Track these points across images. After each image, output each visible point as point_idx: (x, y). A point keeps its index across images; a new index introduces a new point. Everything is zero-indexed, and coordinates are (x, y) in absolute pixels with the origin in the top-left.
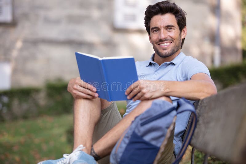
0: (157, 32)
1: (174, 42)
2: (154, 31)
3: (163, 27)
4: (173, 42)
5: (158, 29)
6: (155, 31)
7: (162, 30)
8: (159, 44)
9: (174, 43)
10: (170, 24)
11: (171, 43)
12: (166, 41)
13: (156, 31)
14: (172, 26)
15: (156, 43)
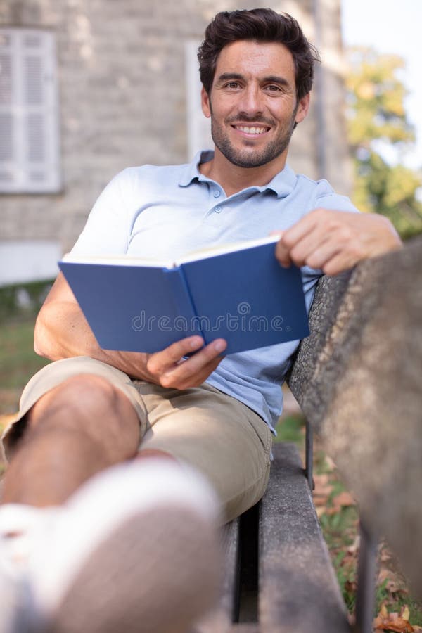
0: (236, 89)
1: (277, 128)
2: (226, 86)
3: (258, 79)
4: (275, 129)
5: (237, 81)
6: (229, 86)
7: (253, 87)
8: (233, 126)
9: (276, 132)
10: (280, 74)
11: (269, 129)
12: (257, 123)
13: (233, 85)
14: (284, 82)
15: (227, 121)
